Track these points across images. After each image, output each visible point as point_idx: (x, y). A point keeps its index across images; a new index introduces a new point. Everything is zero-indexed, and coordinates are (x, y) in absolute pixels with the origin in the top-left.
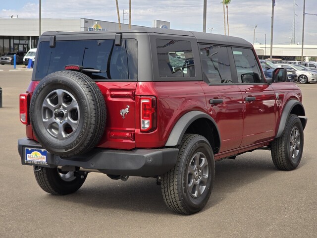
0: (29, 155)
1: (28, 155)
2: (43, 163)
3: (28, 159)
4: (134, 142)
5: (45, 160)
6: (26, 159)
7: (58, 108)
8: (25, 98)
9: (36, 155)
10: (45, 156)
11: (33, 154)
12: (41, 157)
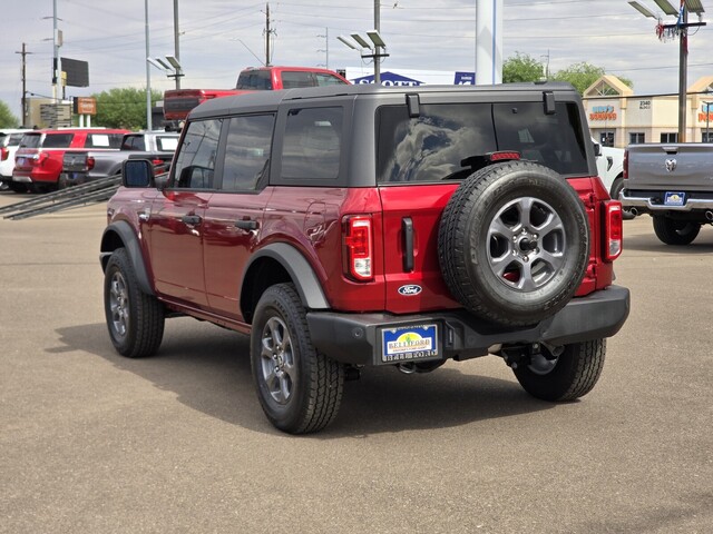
0: (393, 343)
1: (389, 343)
2: (426, 352)
3: (390, 351)
4: (594, 280)
5: (429, 347)
6: (386, 352)
7: (518, 234)
8: (366, 224)
9: (408, 340)
10: (430, 339)
11: (402, 339)
12: (422, 342)
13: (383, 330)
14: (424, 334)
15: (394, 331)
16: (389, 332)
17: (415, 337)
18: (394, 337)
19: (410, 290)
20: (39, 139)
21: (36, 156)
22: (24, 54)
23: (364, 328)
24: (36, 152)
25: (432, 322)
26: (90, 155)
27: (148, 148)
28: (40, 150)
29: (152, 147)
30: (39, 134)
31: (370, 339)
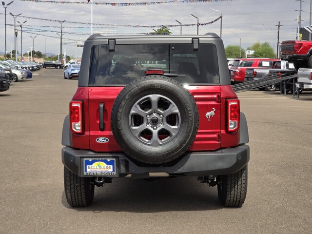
0: (90, 166)
1: (87, 166)
2: (108, 173)
3: (88, 170)
4: (220, 142)
5: (111, 170)
6: (86, 171)
7: (150, 114)
8: (79, 105)
9: (99, 166)
10: (112, 166)
11: (95, 165)
12: (107, 167)
13: (85, 159)
14: (108, 163)
15: (90, 160)
16: (88, 161)
17: (103, 164)
18: (91, 163)
19: (102, 140)
20: (239, 63)
21: (237, 70)
22: (279, 26)
23: (74, 157)
24: (237, 69)
25: (113, 157)
26: (255, 70)
27: (282, 68)
28: (239, 68)
29: (284, 67)
30: (239, 61)
31: (77, 163)
